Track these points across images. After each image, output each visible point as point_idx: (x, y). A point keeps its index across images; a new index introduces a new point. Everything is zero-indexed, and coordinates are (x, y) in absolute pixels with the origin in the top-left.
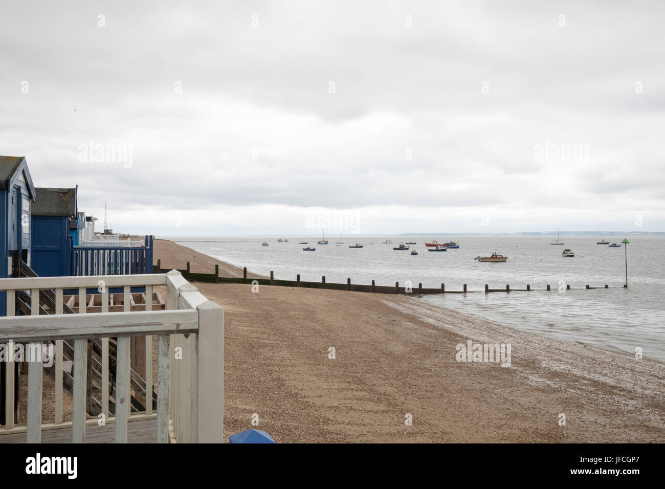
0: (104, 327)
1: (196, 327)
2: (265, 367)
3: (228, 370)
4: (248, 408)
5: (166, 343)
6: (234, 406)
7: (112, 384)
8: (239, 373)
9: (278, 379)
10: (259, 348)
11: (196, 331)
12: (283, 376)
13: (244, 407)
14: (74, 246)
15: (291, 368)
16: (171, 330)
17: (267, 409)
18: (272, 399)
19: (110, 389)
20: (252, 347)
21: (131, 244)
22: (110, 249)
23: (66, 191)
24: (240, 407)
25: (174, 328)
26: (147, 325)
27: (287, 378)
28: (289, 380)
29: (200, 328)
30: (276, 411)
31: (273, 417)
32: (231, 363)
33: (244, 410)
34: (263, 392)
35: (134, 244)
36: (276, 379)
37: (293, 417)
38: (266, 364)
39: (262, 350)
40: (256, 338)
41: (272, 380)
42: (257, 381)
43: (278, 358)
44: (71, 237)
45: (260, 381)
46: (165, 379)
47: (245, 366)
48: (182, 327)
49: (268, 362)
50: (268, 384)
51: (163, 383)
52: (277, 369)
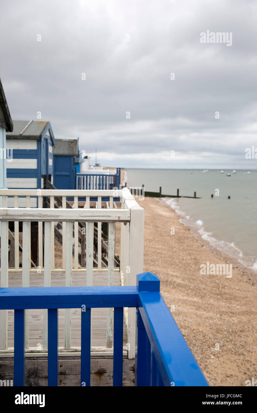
0: (81, 216)
1: (129, 219)
2: (187, 251)
3: (164, 251)
4: (175, 274)
5: (113, 227)
6: (166, 272)
7: (96, 253)
8: (170, 253)
9: (195, 259)
10: (184, 239)
11: (129, 221)
12: (198, 257)
13: (172, 273)
14: (77, 173)
15: (203, 253)
16: (116, 220)
17: (186, 276)
18: (190, 270)
19: (94, 256)
20: (180, 238)
21: (109, 173)
22: (100, 175)
23: (73, 141)
24: (170, 273)
25: (117, 219)
26: (103, 216)
27: (200, 259)
28: (202, 260)
29: (131, 220)
30: (192, 277)
31: (190, 281)
32: (166, 247)
33: (172, 275)
34: (185, 265)
35: (111, 172)
36: (193, 258)
37: (203, 282)
38: (188, 250)
39: (186, 240)
40: (183, 233)
41: (191, 259)
42: (181, 259)
43: (196, 246)
44: (75, 168)
45: (183, 259)
46: (112, 246)
47: (175, 249)
48: (121, 219)
49: (189, 248)
50: (188, 261)
51: (111, 249)
52: (195, 253)
